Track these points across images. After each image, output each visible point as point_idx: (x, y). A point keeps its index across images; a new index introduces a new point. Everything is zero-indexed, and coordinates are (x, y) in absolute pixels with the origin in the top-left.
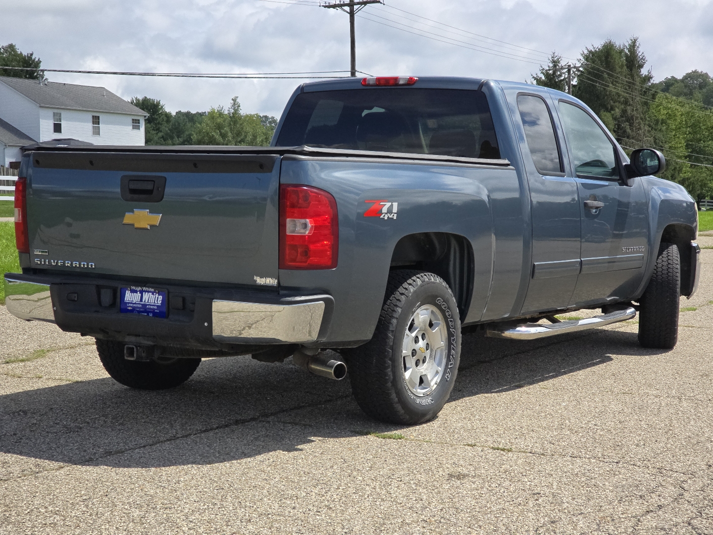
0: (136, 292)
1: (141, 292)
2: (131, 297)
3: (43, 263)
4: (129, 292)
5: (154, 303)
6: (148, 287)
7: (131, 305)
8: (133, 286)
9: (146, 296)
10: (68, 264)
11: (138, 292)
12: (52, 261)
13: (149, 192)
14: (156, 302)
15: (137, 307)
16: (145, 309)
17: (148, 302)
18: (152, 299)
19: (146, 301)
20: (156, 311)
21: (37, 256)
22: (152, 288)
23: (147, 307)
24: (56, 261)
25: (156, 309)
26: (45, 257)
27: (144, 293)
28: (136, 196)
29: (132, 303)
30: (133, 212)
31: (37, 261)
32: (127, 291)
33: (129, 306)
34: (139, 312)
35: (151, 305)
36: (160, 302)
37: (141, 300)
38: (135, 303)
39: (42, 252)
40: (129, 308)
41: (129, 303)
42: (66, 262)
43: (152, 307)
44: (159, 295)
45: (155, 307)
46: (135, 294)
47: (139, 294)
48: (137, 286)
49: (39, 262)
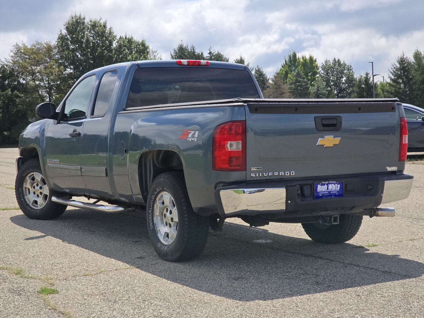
0: (324, 185)
1: (327, 185)
2: (321, 189)
3: (257, 176)
4: (320, 185)
5: (335, 189)
6: (333, 181)
7: (322, 193)
8: (323, 181)
9: (330, 186)
10: (276, 174)
11: (326, 185)
12: (264, 174)
13: (334, 125)
14: (336, 189)
15: (326, 194)
16: (330, 194)
17: (332, 190)
18: (334, 187)
19: (331, 189)
20: (336, 194)
21: (253, 172)
22: (335, 181)
23: (331, 192)
24: (267, 173)
25: (337, 193)
26: (259, 172)
27: (329, 185)
28: (326, 128)
29: (322, 192)
30: (323, 137)
31: (253, 175)
32: (319, 185)
33: (320, 194)
34: (326, 196)
35: (333, 191)
36: (339, 188)
37: (328, 189)
38: (324, 192)
39: (257, 169)
40: (321, 195)
41: (320, 192)
42: (275, 173)
43: (334, 192)
44: (338, 185)
45: (336, 192)
46: (323, 186)
47: (326, 186)
48: (325, 181)
49: (254, 176)
